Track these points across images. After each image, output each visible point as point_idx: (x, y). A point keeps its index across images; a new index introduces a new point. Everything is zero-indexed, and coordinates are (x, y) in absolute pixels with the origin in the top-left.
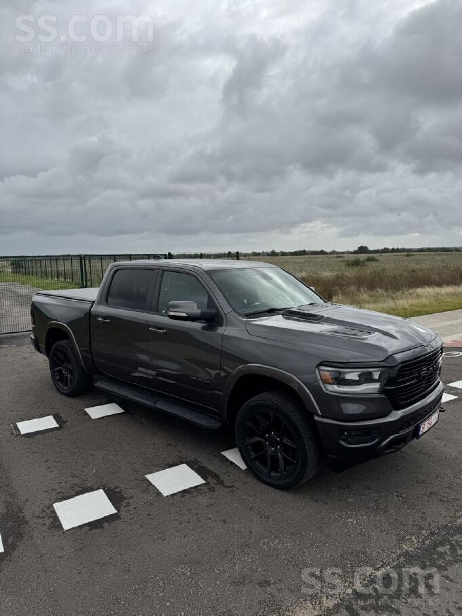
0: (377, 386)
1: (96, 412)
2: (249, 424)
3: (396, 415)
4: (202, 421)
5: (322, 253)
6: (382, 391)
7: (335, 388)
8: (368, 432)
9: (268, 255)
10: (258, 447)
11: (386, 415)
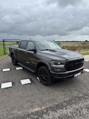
0: (64, 65)
1: (17, 68)
2: (40, 72)
3: (68, 72)
4: (33, 71)
5: (78, 41)
6: (65, 67)
7: (54, 65)
8: (61, 75)
9: (66, 42)
10: (41, 77)
11: (65, 72)
